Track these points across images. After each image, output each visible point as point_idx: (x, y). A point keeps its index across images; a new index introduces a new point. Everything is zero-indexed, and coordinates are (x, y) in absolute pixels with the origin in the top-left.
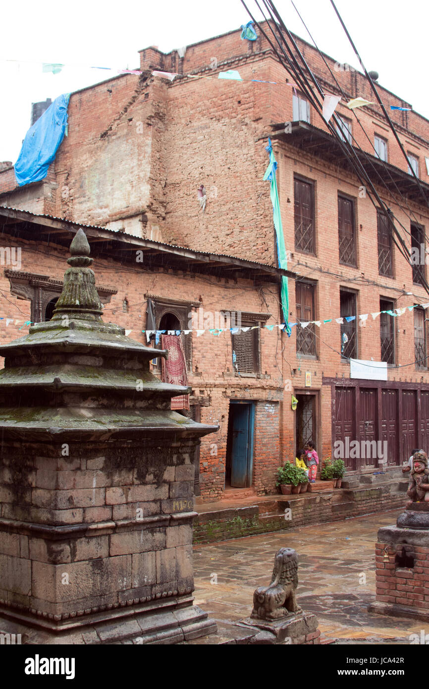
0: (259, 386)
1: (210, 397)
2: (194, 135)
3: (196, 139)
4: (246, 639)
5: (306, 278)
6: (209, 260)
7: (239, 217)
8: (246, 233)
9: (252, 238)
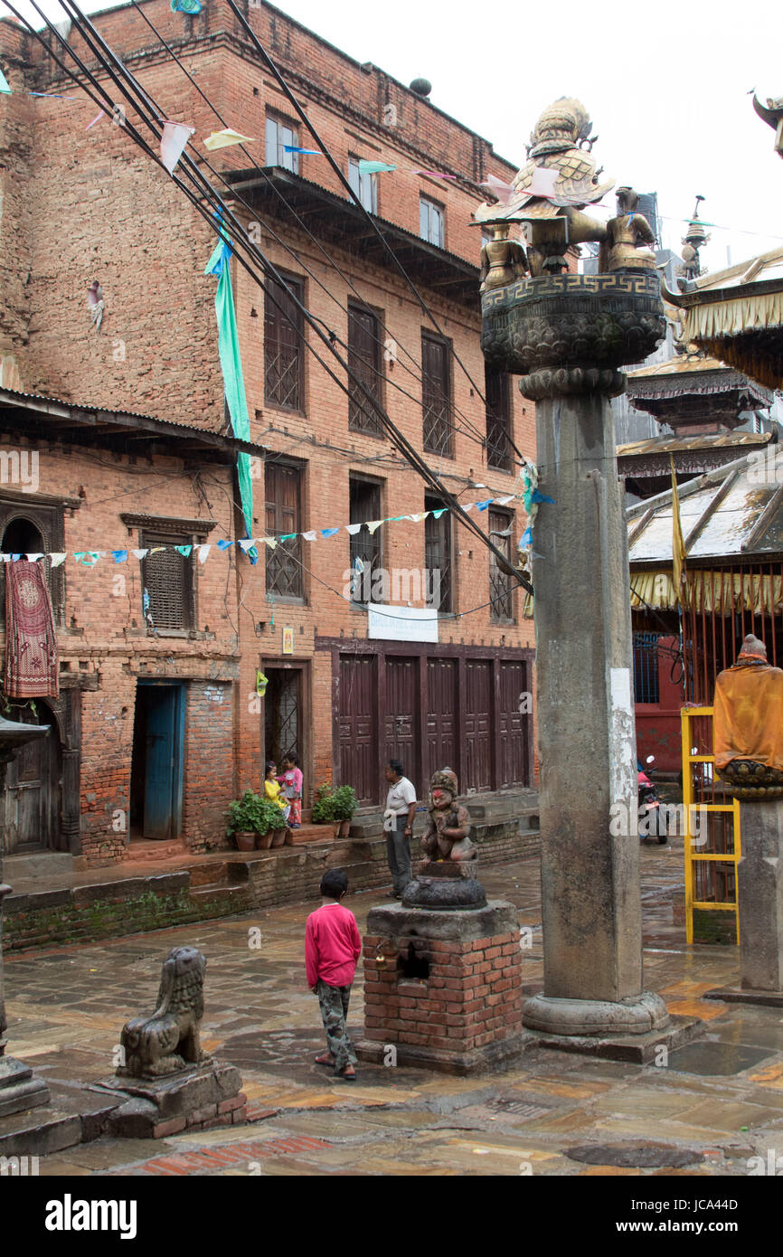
0: (193, 653)
1: (100, 674)
2: (82, 187)
3: (87, 195)
4: (100, 1114)
5: (285, 456)
6: (97, 421)
7: (163, 341)
8: (174, 373)
9: (186, 381)
